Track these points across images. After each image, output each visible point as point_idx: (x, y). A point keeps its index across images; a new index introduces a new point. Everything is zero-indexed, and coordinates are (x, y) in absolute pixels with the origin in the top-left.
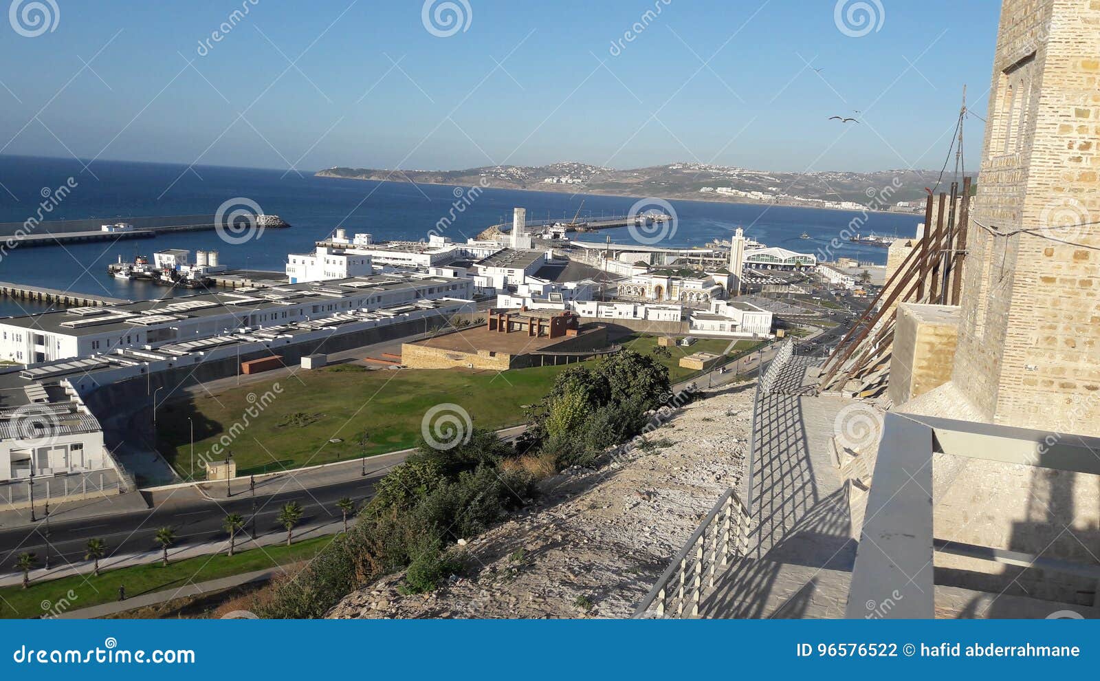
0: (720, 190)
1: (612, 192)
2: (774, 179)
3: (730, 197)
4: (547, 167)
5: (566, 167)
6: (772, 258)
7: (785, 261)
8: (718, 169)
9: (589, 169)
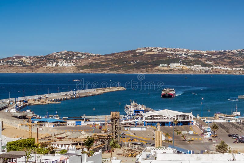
0: (173, 66)
1: (96, 71)
2: (210, 56)
3: (180, 70)
4: (49, 55)
5: (63, 55)
6: (162, 117)
7: (171, 119)
8: (172, 51)
9: (80, 55)
